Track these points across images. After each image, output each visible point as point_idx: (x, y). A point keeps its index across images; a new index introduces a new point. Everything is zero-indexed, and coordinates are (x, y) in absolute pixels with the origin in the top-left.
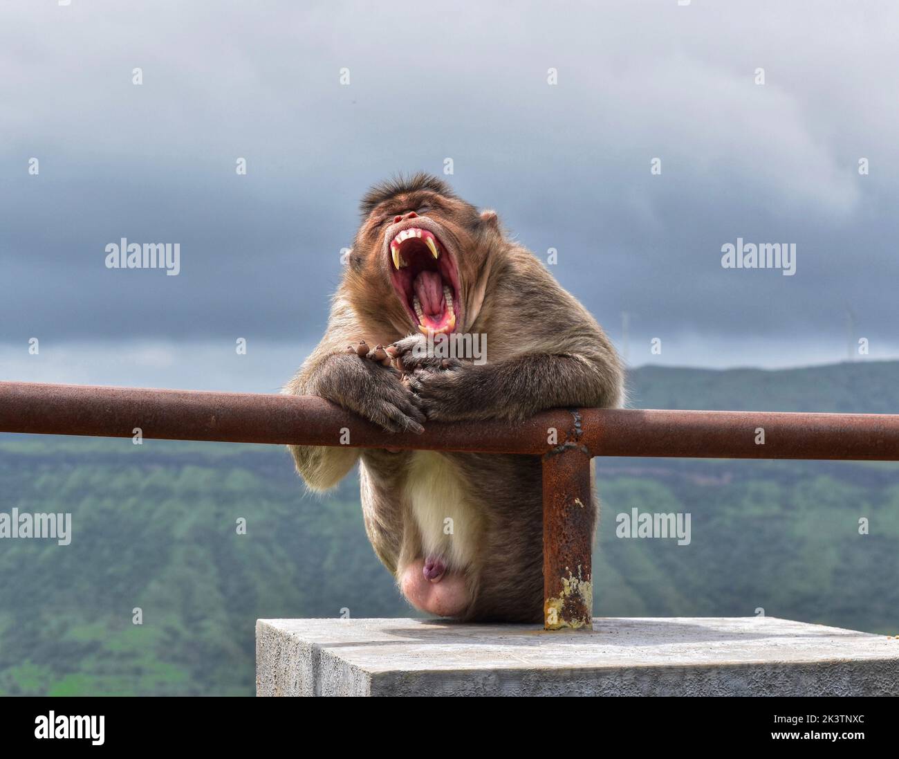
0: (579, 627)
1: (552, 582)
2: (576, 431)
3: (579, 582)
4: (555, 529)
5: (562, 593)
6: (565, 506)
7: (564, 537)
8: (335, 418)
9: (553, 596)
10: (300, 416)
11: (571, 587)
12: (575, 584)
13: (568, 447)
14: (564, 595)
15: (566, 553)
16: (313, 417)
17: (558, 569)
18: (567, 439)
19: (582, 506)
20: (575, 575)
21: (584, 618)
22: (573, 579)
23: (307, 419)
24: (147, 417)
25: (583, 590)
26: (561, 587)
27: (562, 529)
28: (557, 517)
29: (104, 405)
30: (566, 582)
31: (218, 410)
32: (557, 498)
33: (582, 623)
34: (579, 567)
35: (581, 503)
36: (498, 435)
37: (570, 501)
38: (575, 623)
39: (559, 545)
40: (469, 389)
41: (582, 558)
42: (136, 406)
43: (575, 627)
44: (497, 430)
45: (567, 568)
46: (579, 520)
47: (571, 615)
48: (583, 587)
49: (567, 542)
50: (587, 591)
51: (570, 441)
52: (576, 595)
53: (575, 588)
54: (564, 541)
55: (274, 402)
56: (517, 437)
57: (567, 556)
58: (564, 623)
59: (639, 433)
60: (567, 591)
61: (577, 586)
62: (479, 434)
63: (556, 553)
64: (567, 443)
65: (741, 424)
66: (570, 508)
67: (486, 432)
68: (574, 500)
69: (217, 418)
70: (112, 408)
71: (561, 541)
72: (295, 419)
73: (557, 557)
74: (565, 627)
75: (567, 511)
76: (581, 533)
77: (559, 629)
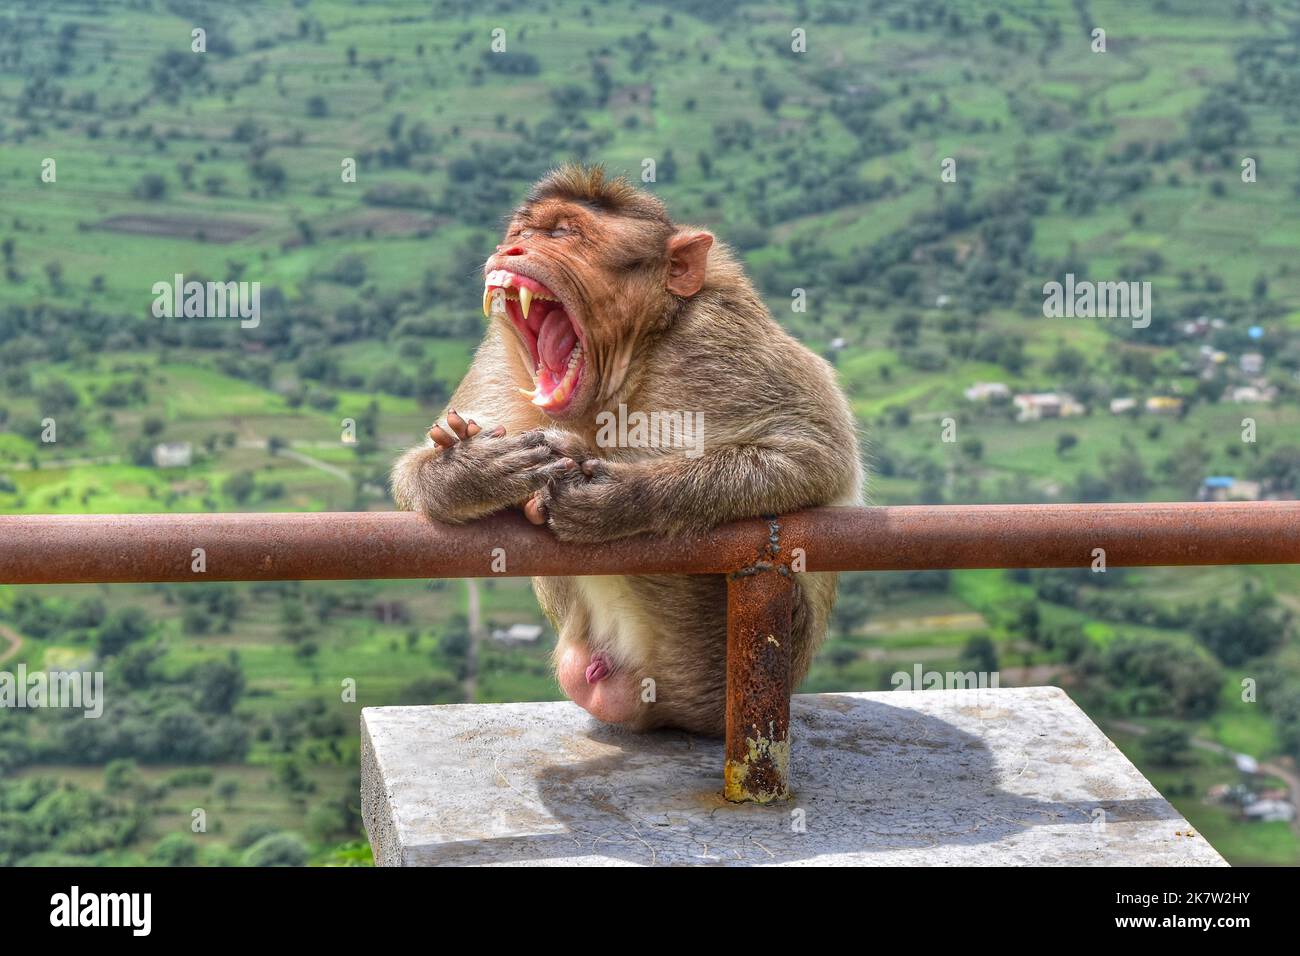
0: (768, 800)
1: (734, 741)
2: (771, 547)
3: (770, 743)
4: (740, 673)
5: (746, 758)
6: (754, 645)
7: (752, 686)
8: (437, 549)
9: (735, 758)
10: (388, 549)
11: (759, 750)
12: (764, 746)
13: (761, 569)
14: (750, 760)
15: (754, 706)
16: (407, 549)
17: (742, 725)
18: (758, 558)
19: (778, 645)
20: (765, 734)
21: (776, 788)
22: (761, 740)
23: (398, 553)
24: (178, 563)
25: (774, 753)
26: (746, 749)
27: (749, 675)
28: (744, 659)
29: (117, 549)
30: (752, 743)
31: (275, 547)
32: (744, 634)
33: (772, 796)
34: (771, 724)
35: (776, 642)
36: (664, 558)
37: (761, 639)
38: (763, 797)
39: (744, 695)
40: (620, 509)
41: (774, 712)
42: (161, 550)
43: (762, 801)
44: (662, 552)
45: (754, 726)
46: (773, 663)
47: (758, 786)
48: (775, 749)
49: (755, 692)
50: (780, 754)
51: (763, 560)
52: (765, 759)
53: (764, 750)
54: (752, 691)
55: (353, 531)
56: (690, 559)
57: (755, 710)
58: (747, 795)
59: (859, 547)
60: (753, 755)
61: (767, 749)
62: (637, 559)
63: (741, 704)
64: (759, 564)
65: (1000, 531)
66: (761, 648)
67: (646, 556)
68: (766, 637)
69: (273, 559)
70: (128, 554)
71: (747, 690)
72: (381, 553)
73: (742, 710)
74: (749, 800)
75: (756, 652)
76: (775, 680)
77: (742, 802)
